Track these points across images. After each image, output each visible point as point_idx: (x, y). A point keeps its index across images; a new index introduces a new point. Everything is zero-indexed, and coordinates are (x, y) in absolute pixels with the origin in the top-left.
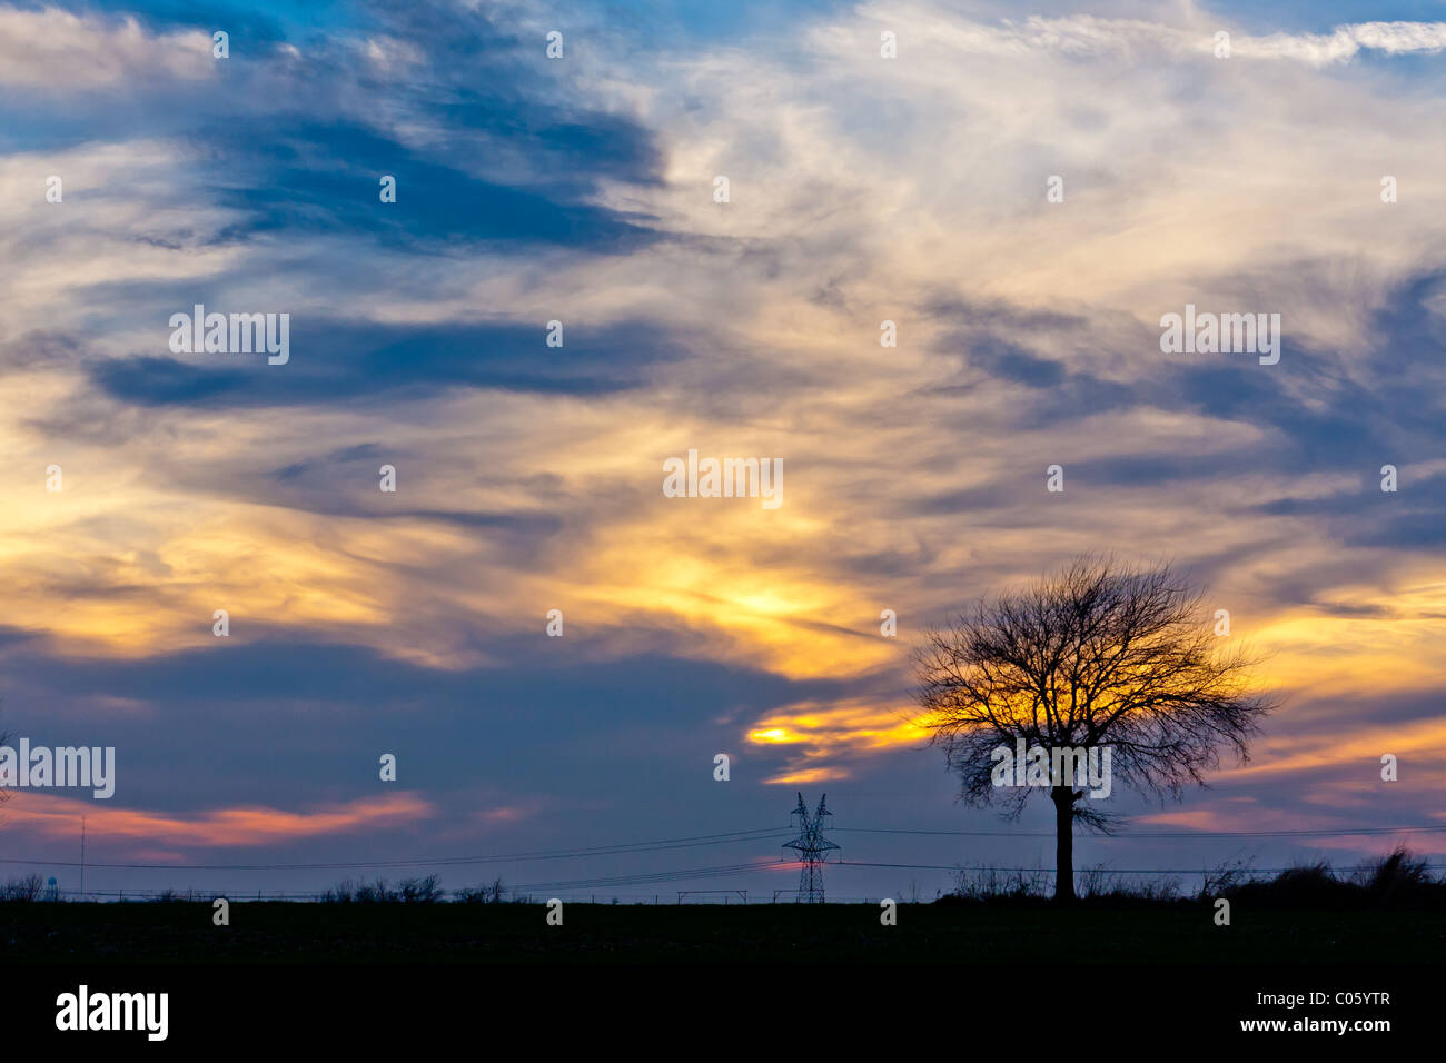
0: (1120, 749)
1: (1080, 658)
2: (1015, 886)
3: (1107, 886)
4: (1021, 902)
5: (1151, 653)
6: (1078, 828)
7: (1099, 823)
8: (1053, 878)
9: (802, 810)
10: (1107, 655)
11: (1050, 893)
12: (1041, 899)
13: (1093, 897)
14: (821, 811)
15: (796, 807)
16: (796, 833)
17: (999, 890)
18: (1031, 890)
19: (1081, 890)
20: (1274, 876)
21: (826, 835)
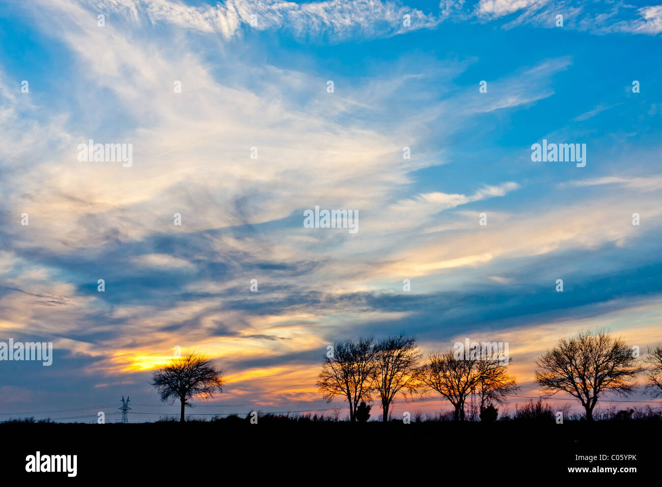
0: (195, 390)
1: (188, 370)
2: (172, 419)
3: (191, 419)
4: (173, 422)
5: (203, 369)
6: (186, 408)
7: (190, 406)
8: (180, 418)
9: (123, 400)
10: (193, 370)
11: (179, 421)
12: (178, 422)
13: (188, 421)
14: (128, 400)
15: (122, 399)
16: (122, 406)
17: (168, 420)
18: (175, 420)
19: (186, 419)
20: (225, 416)
21: (129, 406)
